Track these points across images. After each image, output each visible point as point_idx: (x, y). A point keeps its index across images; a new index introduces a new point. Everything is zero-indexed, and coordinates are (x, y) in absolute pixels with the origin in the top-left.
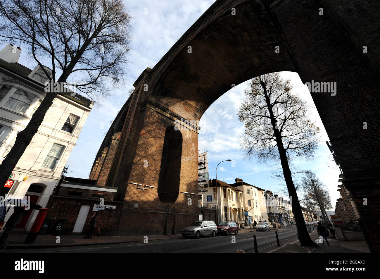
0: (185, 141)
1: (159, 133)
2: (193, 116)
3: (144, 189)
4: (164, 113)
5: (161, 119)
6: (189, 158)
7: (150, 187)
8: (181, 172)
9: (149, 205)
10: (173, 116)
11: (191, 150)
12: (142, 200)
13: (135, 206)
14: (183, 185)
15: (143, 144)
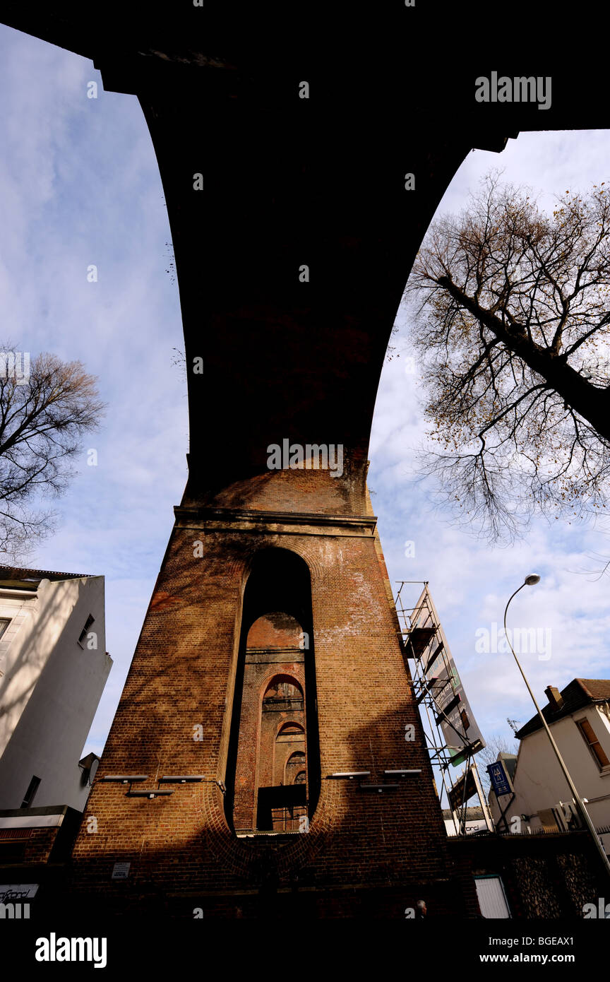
0: (322, 576)
1: (219, 586)
2: (338, 496)
3: (156, 795)
4: (233, 525)
5: (223, 545)
6: (347, 628)
7: (179, 781)
8: (319, 689)
9: (176, 861)
10: (264, 522)
11: (355, 597)
12: (147, 843)
13: (113, 876)
14: (337, 744)
15: (158, 632)
